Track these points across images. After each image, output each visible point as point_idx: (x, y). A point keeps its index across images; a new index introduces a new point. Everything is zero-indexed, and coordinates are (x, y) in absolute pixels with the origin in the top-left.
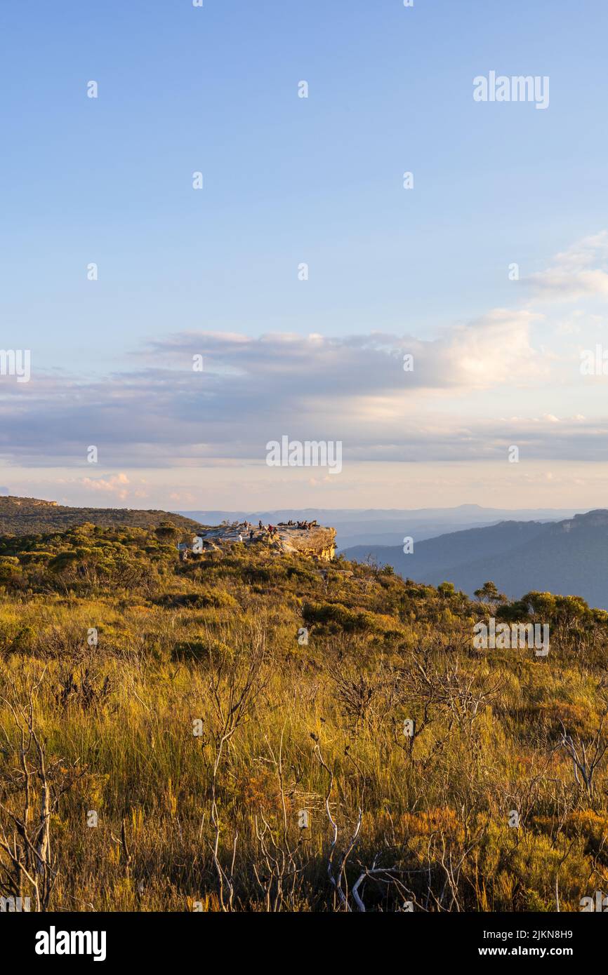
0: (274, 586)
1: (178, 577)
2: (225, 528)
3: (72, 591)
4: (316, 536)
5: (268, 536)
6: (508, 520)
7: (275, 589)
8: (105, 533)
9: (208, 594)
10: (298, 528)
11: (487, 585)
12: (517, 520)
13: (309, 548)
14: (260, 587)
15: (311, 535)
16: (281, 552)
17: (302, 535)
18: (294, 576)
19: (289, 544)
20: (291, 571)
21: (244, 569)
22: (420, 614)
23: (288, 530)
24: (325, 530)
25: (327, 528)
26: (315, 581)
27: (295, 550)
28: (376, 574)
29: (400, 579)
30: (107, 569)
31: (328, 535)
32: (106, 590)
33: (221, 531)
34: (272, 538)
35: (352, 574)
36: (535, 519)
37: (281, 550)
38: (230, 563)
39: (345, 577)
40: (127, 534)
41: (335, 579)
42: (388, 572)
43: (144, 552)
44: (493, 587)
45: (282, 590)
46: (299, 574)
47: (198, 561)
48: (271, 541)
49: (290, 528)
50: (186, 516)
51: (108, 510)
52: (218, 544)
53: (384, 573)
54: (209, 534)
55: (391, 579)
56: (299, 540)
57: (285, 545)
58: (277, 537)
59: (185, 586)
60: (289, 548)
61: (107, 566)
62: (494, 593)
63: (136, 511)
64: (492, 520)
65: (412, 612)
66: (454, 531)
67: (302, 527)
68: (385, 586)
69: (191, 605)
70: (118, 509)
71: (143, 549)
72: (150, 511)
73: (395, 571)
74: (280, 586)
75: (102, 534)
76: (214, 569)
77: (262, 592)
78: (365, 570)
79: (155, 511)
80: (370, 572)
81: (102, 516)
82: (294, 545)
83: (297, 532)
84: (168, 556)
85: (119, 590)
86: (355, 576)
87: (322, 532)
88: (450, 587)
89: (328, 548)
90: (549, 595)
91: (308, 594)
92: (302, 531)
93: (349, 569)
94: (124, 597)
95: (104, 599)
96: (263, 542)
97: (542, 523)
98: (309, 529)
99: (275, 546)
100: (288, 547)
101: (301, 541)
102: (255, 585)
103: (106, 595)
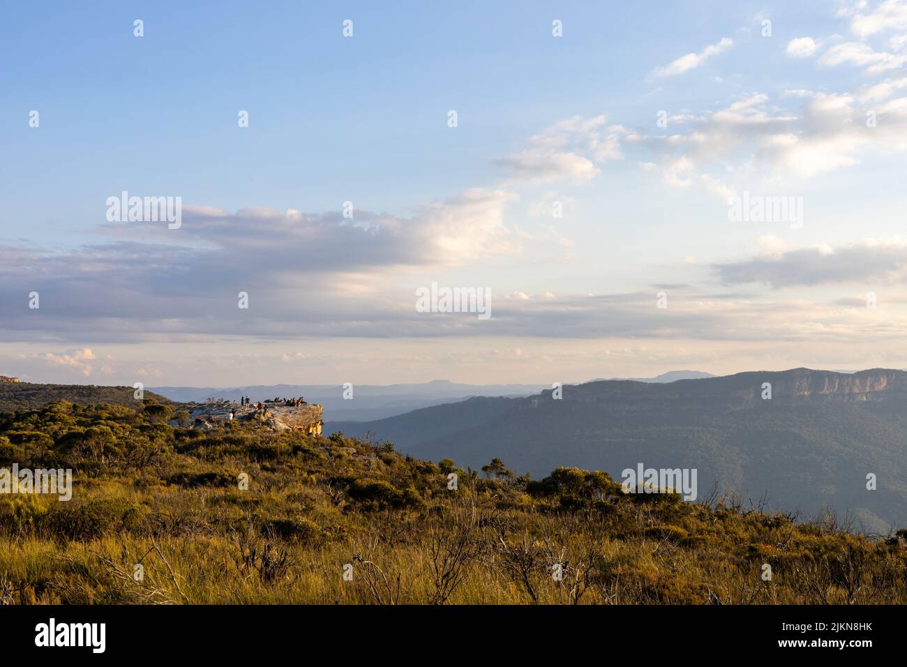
0: (282, 463)
1: (182, 457)
2: (211, 405)
3: (81, 471)
4: (305, 413)
5: (260, 413)
6: (478, 395)
7: (284, 466)
8: (84, 410)
9: (226, 473)
10: (286, 405)
11: (495, 461)
12: (487, 395)
13: (298, 425)
14: (268, 465)
15: (299, 412)
16: (274, 429)
17: (290, 412)
18: (300, 453)
19: (282, 422)
20: (296, 449)
21: (248, 448)
22: (434, 490)
23: (276, 407)
24: (313, 407)
25: (314, 405)
26: (321, 459)
27: (287, 427)
28: (377, 451)
29: (400, 455)
30: (116, 448)
31: (316, 412)
32: (116, 470)
33: (208, 409)
34: (264, 415)
35: (355, 451)
36: (504, 394)
37: (273, 427)
38: (232, 441)
39: (349, 454)
40: (108, 412)
41: (340, 457)
42: (389, 448)
43: (138, 430)
44: (501, 463)
45: (291, 468)
46: (305, 451)
47: (195, 439)
48: (263, 419)
49: (278, 405)
50: (156, 393)
51: (74, 386)
52: (211, 421)
53: (384, 450)
54: (195, 411)
55: (391, 456)
56: (288, 417)
57: (278, 423)
58: (268, 414)
59: (193, 465)
60: (282, 426)
61: (116, 445)
62: (501, 469)
63: (104, 387)
64: (461, 396)
65: (427, 488)
66: (426, 406)
67: (290, 404)
68: (388, 462)
69: (209, 484)
70: (84, 385)
71: (136, 428)
72: (118, 388)
73: (394, 448)
74: (289, 464)
75: (81, 412)
76: (219, 447)
77: (273, 470)
78: (366, 447)
79: (123, 387)
80: (371, 449)
81: (67, 393)
82: (285, 421)
83: (285, 409)
84: (163, 434)
85: (129, 470)
86: (358, 453)
87: (310, 409)
88: (451, 464)
89: (315, 425)
90: (578, 471)
91: (319, 472)
92: (291, 408)
93: (351, 447)
94: (137, 476)
95: (117, 478)
96: (256, 419)
97: (511, 398)
98: (298, 406)
99: (267, 423)
100: (281, 424)
101: (290, 417)
102: (264, 463)
103: (118, 474)
